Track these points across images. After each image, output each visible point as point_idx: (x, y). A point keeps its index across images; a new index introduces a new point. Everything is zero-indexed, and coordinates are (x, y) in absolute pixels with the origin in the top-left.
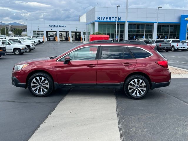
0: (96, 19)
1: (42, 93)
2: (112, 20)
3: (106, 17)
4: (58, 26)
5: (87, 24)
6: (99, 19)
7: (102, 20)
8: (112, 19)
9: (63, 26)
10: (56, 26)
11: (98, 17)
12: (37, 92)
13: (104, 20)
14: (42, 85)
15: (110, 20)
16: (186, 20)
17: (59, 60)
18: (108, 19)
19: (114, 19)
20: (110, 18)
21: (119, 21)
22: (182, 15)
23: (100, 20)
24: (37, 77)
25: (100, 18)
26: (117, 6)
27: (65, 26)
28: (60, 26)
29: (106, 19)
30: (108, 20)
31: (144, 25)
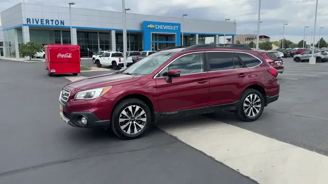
0: (25, 22)
1: (136, 131)
2: (51, 24)
3: (41, 20)
5: (4, 30)
6: (29, 22)
7: (35, 23)
8: (50, 22)
11: (27, 19)
12: (129, 132)
13: (37, 23)
14: (136, 119)
15: (48, 24)
16: (149, 28)
17: (157, 76)
18: (45, 22)
19: (54, 22)
20: (47, 21)
21: (62, 25)
22: (144, 22)
23: (32, 23)
24: (129, 107)
25: (31, 21)
26: (70, 4)
29: (41, 22)
30: (45, 24)
31: (97, 33)
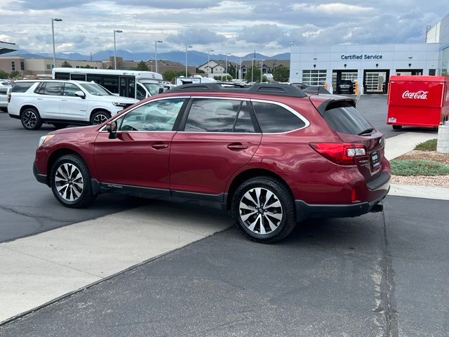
4: (363, 57)
5: (440, 50)
9: (376, 57)
10: (358, 57)
24: (64, 165)
27: (381, 57)
28: (369, 57)
